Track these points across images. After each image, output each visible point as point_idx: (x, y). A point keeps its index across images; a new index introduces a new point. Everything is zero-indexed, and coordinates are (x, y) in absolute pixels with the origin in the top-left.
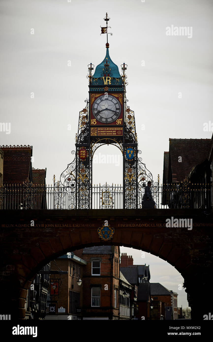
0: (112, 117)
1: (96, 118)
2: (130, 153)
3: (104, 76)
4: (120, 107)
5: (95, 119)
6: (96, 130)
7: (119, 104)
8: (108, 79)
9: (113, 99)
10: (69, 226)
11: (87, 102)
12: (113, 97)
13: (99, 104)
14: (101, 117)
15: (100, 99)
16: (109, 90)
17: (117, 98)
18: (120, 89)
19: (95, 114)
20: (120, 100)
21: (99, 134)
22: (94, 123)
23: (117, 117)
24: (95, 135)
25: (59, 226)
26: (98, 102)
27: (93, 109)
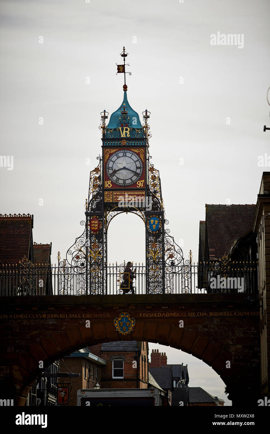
0: (132, 178)
1: (111, 179)
2: (154, 223)
3: (121, 127)
4: (141, 165)
5: (110, 181)
6: (111, 194)
7: (140, 162)
8: (127, 130)
9: (133, 155)
10: (77, 316)
11: (100, 159)
12: (133, 153)
13: (114, 161)
14: (118, 178)
15: (116, 155)
16: (128, 144)
17: (138, 154)
18: (141, 143)
19: (110, 175)
20: (142, 156)
21: (115, 199)
22: (109, 185)
23: (138, 179)
24: (110, 201)
25: (65, 316)
26: (113, 159)
27: (107, 168)
